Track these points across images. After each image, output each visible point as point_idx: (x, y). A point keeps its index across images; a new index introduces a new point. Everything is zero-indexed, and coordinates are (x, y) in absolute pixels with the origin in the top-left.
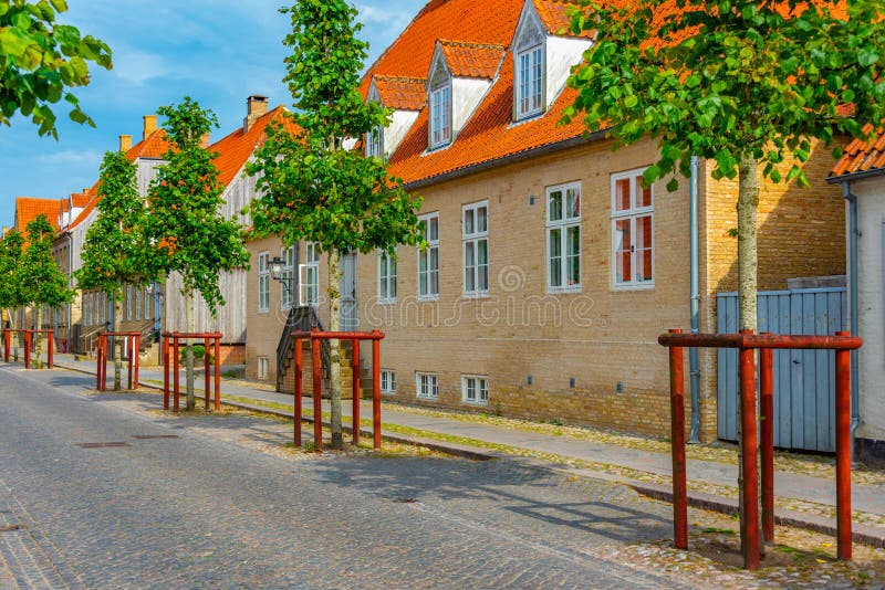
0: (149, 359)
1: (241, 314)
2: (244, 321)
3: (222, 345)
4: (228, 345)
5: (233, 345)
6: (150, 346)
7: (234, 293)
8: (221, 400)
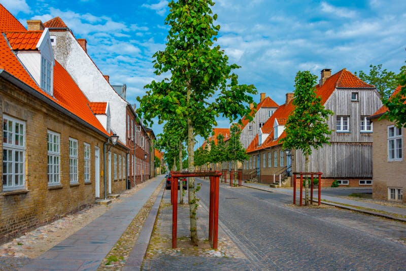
0: (286, 184)
1: (330, 164)
2: (331, 167)
3: (322, 178)
4: (324, 178)
5: (327, 178)
6: (287, 178)
7: (327, 155)
8: (321, 202)
